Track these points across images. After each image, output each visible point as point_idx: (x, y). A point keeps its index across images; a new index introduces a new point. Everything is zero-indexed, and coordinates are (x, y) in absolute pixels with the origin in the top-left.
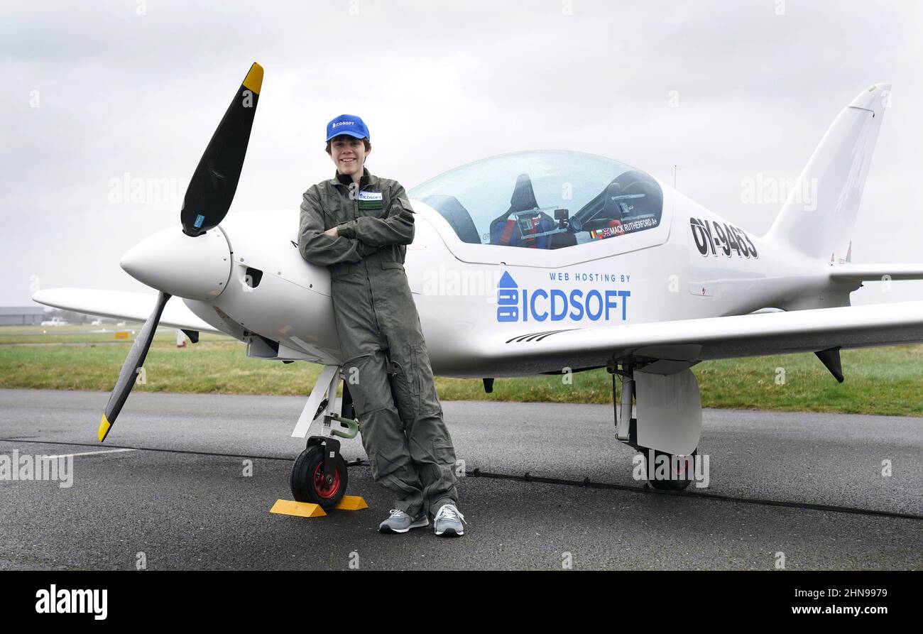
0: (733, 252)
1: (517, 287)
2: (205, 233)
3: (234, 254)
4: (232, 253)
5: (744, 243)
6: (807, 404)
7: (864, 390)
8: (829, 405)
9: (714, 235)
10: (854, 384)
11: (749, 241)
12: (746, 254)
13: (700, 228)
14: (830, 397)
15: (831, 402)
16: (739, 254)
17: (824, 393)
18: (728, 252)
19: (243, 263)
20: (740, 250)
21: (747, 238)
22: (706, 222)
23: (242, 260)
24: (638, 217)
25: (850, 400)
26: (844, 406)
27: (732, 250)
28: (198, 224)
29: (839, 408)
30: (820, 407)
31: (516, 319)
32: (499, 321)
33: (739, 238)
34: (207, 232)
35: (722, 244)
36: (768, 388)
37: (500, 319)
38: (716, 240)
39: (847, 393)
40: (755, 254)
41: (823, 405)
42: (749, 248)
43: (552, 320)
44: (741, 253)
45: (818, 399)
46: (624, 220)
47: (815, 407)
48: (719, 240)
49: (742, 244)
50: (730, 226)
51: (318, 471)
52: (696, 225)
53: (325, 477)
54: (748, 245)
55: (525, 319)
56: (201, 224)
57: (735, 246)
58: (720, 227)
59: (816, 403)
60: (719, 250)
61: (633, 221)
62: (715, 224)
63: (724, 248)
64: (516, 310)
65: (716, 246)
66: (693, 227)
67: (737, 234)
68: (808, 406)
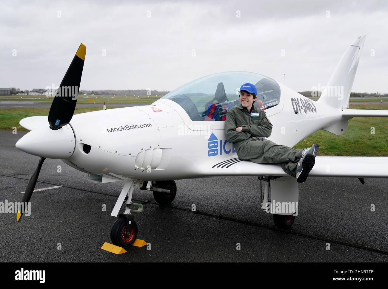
0: (308, 111)
1: (217, 139)
2: (62, 127)
3: (77, 138)
4: (75, 137)
5: (312, 106)
6: (323, 151)
7: (343, 145)
8: (331, 152)
9: (301, 105)
10: (339, 142)
11: (313, 105)
12: (313, 111)
13: (295, 102)
14: (331, 148)
15: (331, 150)
16: (310, 112)
17: (329, 147)
18: (306, 111)
19: (81, 142)
20: (310, 110)
21: (312, 104)
22: (297, 99)
23: (81, 140)
24: (271, 101)
25: (338, 149)
26: (337, 153)
27: (307, 110)
28: (57, 123)
29: (335, 153)
30: (328, 153)
31: (217, 154)
32: (209, 156)
33: (309, 104)
34: (63, 127)
35: (304, 108)
36: (308, 144)
37: (210, 155)
38: (301, 107)
39: (337, 147)
40: (316, 110)
41: (329, 152)
42: (314, 108)
43: (233, 152)
44: (311, 111)
45: (327, 149)
46: (265, 103)
47: (326, 153)
48: (302, 106)
49: (311, 107)
50: (306, 99)
51: (123, 231)
52: (293, 101)
53: (127, 233)
54: (313, 107)
55: (221, 154)
56: (59, 124)
57: (308, 108)
58: (302, 101)
59: (326, 151)
60: (303, 111)
61: (268, 103)
62: (301, 100)
63: (304, 110)
64: (217, 150)
65: (301, 110)
66: (292, 102)
67: (309, 102)
68: (323, 152)
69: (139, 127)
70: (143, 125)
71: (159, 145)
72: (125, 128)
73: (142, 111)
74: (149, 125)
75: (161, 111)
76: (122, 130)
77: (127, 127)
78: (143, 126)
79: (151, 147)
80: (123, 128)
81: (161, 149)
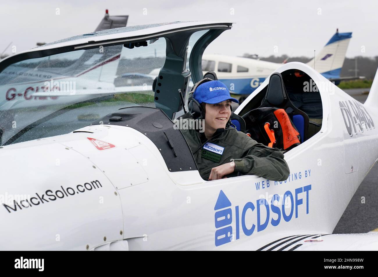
1: (230, 205)
32: (217, 245)
37: (218, 243)
64: (230, 229)
69: (76, 190)
70: (83, 185)
71: (121, 233)
72: (46, 197)
73: (70, 150)
74: (95, 184)
75: (112, 146)
76: (39, 203)
77: (49, 193)
78: (84, 187)
79: (105, 239)
80: (41, 197)
81: (126, 241)
